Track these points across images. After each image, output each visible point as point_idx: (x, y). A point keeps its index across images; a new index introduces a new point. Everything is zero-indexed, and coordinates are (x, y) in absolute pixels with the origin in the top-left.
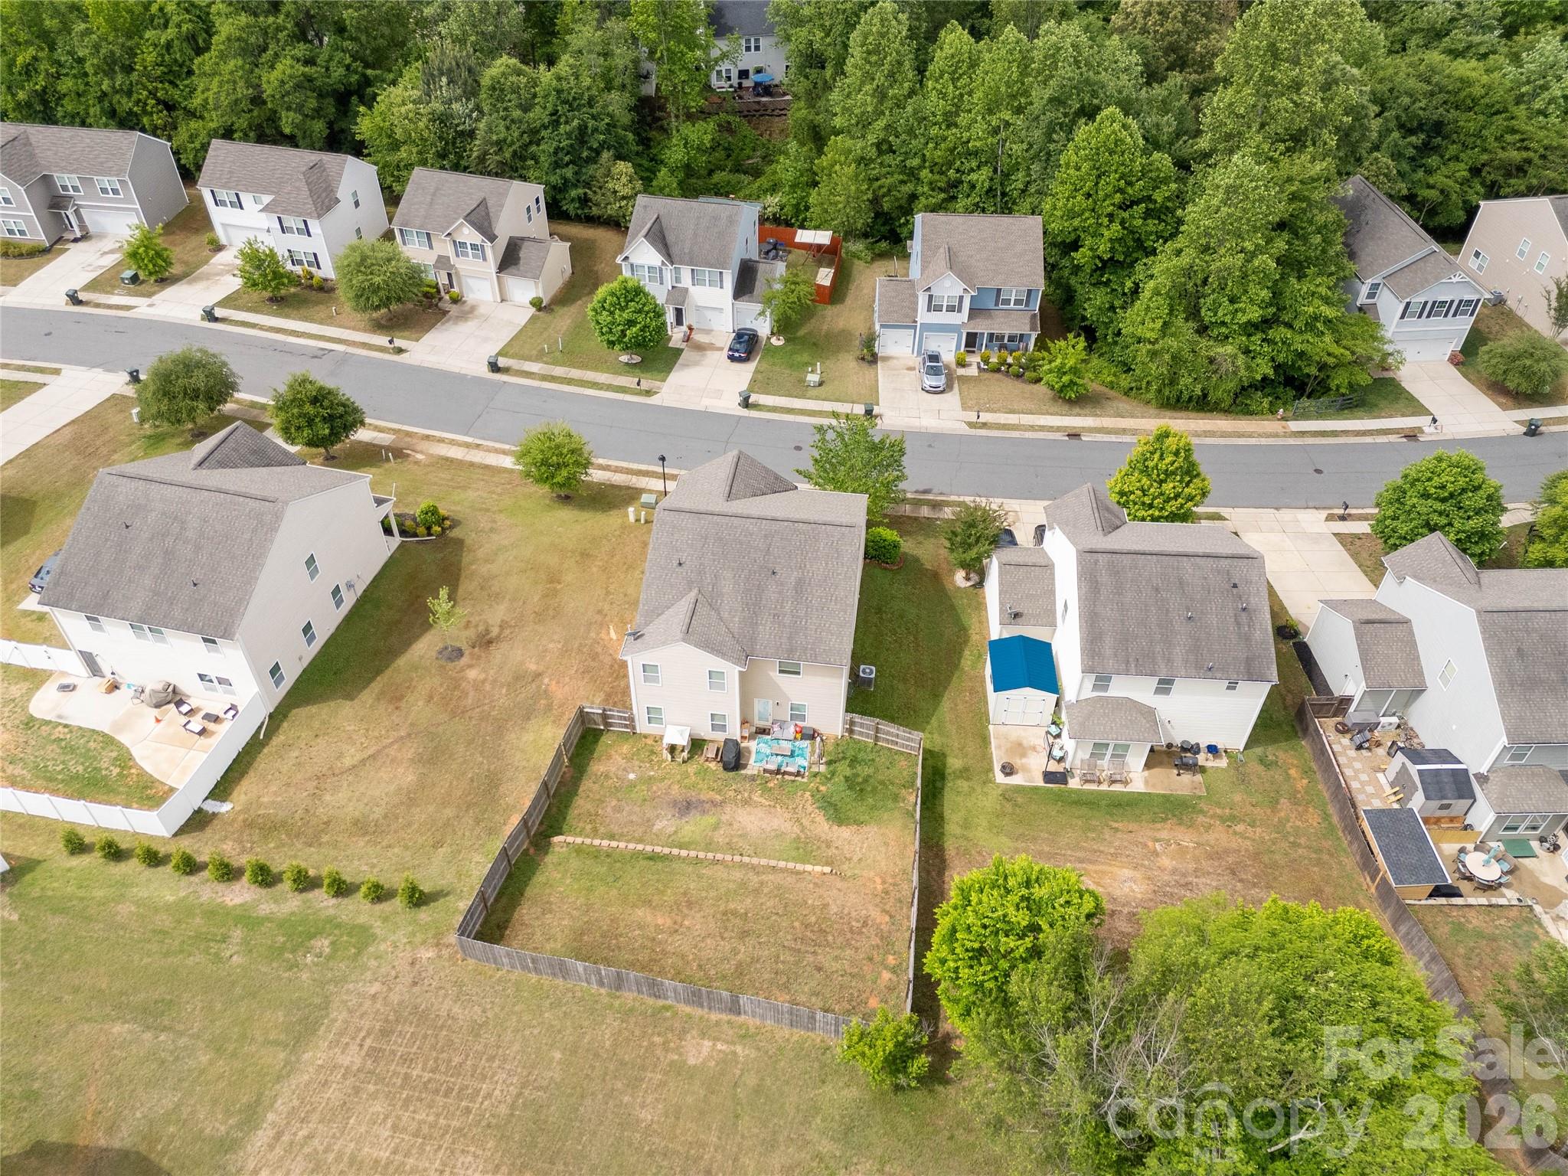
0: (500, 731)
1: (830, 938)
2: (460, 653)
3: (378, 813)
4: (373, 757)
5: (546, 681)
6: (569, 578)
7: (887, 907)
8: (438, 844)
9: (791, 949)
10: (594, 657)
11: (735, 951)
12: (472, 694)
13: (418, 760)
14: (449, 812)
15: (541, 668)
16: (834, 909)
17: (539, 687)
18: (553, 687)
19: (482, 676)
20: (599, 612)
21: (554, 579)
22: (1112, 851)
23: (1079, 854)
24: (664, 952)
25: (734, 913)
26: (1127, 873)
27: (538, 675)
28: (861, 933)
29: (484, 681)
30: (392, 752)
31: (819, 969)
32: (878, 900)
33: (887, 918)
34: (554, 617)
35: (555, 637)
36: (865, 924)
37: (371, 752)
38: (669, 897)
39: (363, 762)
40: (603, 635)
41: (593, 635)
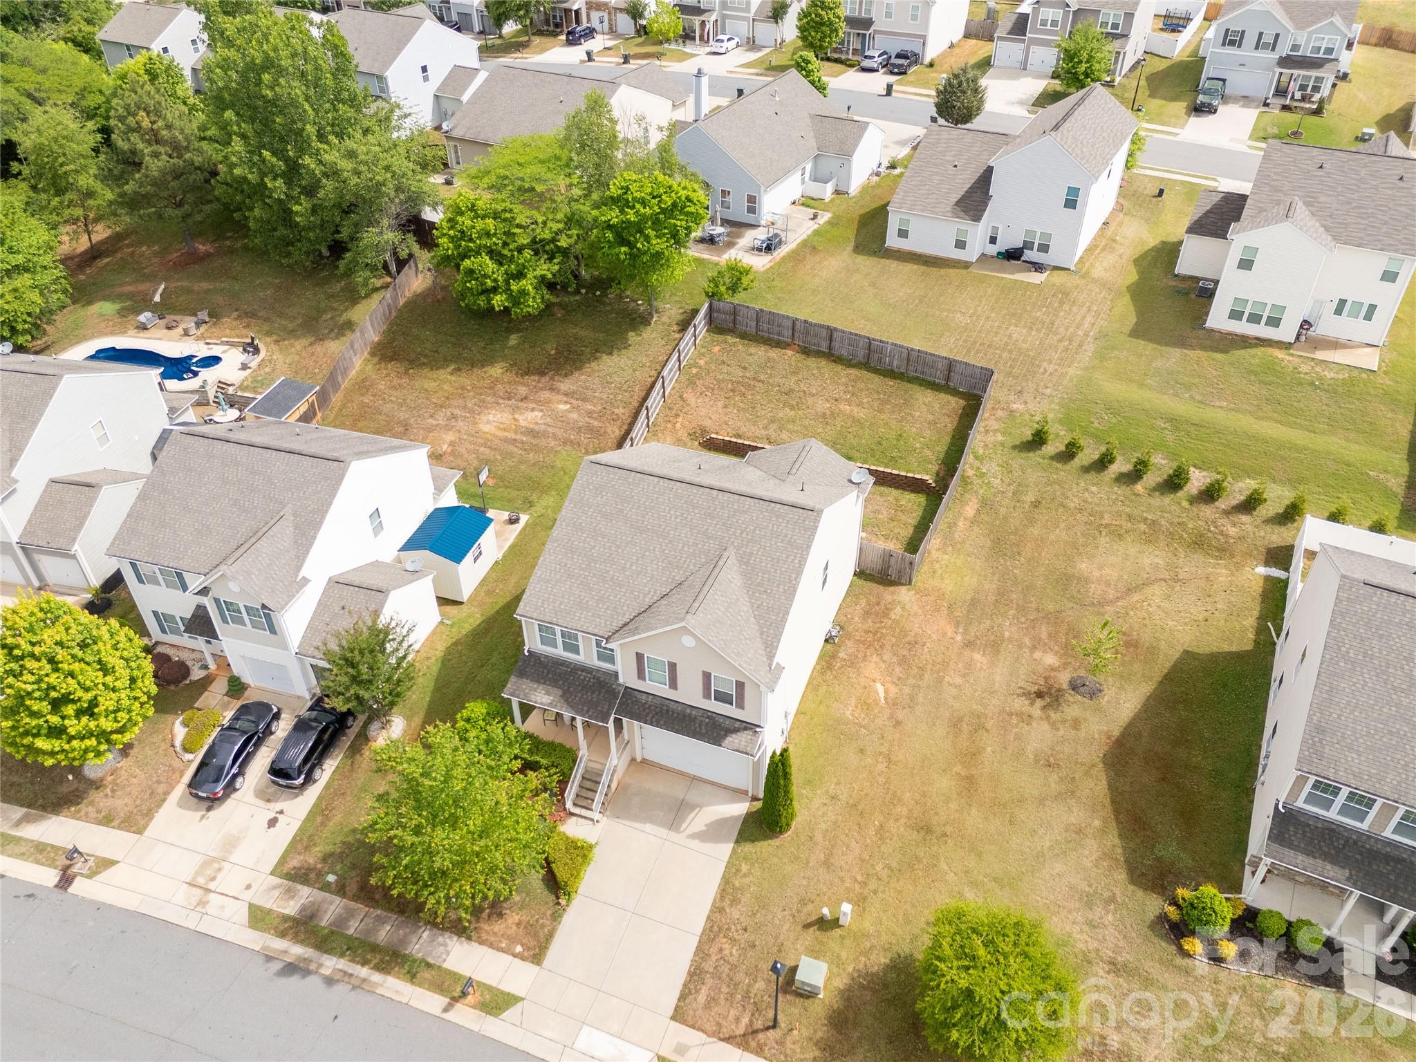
0: (1002, 593)
1: (730, 386)
2: (1075, 686)
3: (1103, 540)
4: (1129, 591)
5: (959, 638)
6: (944, 784)
7: (681, 403)
8: (1036, 504)
9: (760, 381)
10: (903, 661)
11: (797, 382)
12: (1044, 636)
13: (1084, 580)
14: (1035, 531)
15: (967, 653)
16: (720, 404)
17: (966, 630)
18: (950, 631)
19: (1037, 655)
20: (898, 723)
21: (969, 784)
22: (482, 449)
23: (511, 448)
24: (847, 385)
25: (792, 408)
26: (487, 428)
27: (969, 644)
28: (708, 388)
29: (1034, 648)
30: (1112, 594)
31: (745, 368)
32: (685, 410)
33: (685, 395)
34: (961, 720)
35: (954, 691)
36: (701, 394)
37: (1136, 597)
38: (839, 422)
39: (1138, 588)
40: (893, 690)
41: (907, 690)
